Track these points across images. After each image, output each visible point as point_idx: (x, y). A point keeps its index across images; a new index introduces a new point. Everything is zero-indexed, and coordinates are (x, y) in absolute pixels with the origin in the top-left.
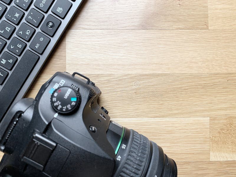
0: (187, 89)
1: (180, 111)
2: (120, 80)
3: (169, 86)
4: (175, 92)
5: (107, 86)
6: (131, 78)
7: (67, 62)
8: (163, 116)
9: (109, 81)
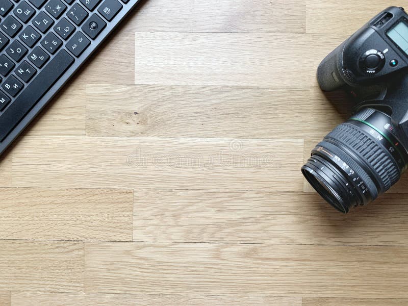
0: (277, 105)
1: (268, 131)
2: (197, 93)
3: (256, 101)
4: (263, 108)
5: (182, 99)
6: (210, 90)
7: (136, 70)
8: (247, 137)
9: (184, 94)
